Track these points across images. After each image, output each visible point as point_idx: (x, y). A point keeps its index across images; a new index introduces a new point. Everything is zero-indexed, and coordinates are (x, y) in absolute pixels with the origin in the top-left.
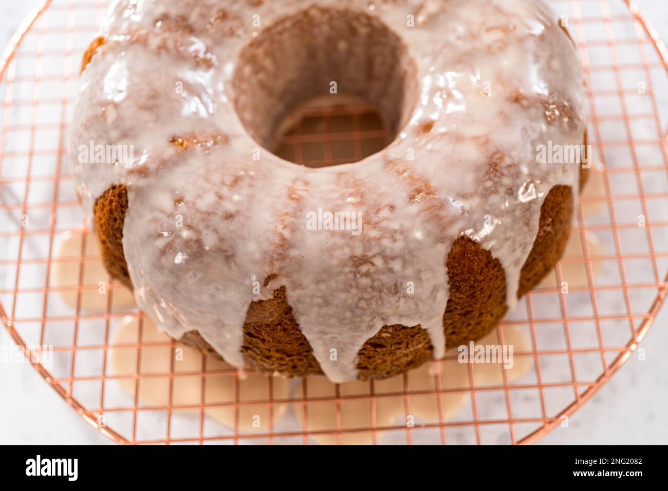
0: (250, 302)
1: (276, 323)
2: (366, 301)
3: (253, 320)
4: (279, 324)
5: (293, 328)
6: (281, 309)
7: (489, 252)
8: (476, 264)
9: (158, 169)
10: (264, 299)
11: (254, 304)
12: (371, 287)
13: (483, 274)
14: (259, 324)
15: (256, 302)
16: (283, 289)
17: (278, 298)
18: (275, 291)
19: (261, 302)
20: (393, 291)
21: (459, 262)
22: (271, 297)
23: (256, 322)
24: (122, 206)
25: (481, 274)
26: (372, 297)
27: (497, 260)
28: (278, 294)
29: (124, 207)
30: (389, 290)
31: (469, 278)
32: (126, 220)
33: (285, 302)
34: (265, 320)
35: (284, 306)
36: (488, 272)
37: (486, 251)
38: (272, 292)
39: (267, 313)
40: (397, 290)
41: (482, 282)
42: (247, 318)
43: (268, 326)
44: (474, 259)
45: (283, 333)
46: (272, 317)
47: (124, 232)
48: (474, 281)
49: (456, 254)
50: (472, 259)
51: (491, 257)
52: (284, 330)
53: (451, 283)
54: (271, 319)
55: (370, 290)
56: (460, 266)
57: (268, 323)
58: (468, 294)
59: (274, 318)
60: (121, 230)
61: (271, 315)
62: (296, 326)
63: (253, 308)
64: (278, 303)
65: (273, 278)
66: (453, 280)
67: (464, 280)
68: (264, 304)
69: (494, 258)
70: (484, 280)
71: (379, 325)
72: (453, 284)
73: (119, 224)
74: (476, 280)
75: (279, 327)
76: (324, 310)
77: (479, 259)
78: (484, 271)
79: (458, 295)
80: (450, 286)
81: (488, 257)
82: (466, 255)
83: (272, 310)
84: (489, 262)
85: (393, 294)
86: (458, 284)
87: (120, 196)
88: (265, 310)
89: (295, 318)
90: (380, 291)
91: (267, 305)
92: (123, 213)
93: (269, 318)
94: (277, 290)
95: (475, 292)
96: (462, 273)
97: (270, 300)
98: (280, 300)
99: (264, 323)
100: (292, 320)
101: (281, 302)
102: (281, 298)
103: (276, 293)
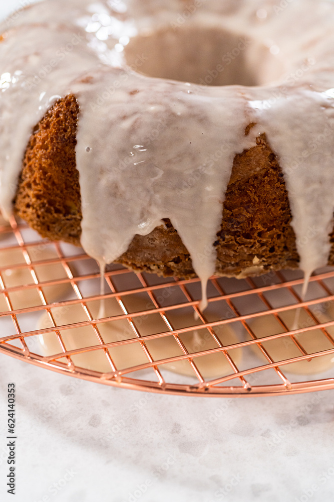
0: (234, 156)
1: (263, 172)
3: (239, 177)
4: (266, 174)
6: (266, 156)
10: (248, 148)
11: (238, 157)
14: (245, 180)
15: (240, 154)
16: (263, 136)
17: (261, 145)
18: (257, 138)
19: (245, 152)
22: (254, 144)
23: (242, 179)
24: (72, 112)
28: (261, 141)
29: (74, 112)
32: (79, 123)
33: (269, 148)
34: (252, 172)
35: (269, 153)
38: (255, 140)
39: (253, 163)
42: (231, 177)
43: (256, 177)
45: (269, 187)
47: (78, 138)
54: (258, 169)
57: (256, 174)
59: (261, 166)
60: (74, 137)
61: (258, 164)
62: (281, 177)
63: (238, 162)
64: (262, 149)
65: (253, 126)
68: (248, 154)
73: (71, 131)
75: (266, 178)
83: (258, 157)
87: (68, 104)
88: (251, 160)
89: (281, 166)
91: (252, 153)
92: (75, 118)
93: (256, 168)
94: (259, 137)
97: (254, 147)
98: (264, 147)
99: (251, 175)
100: (277, 168)
102: (263, 144)
103: (259, 140)
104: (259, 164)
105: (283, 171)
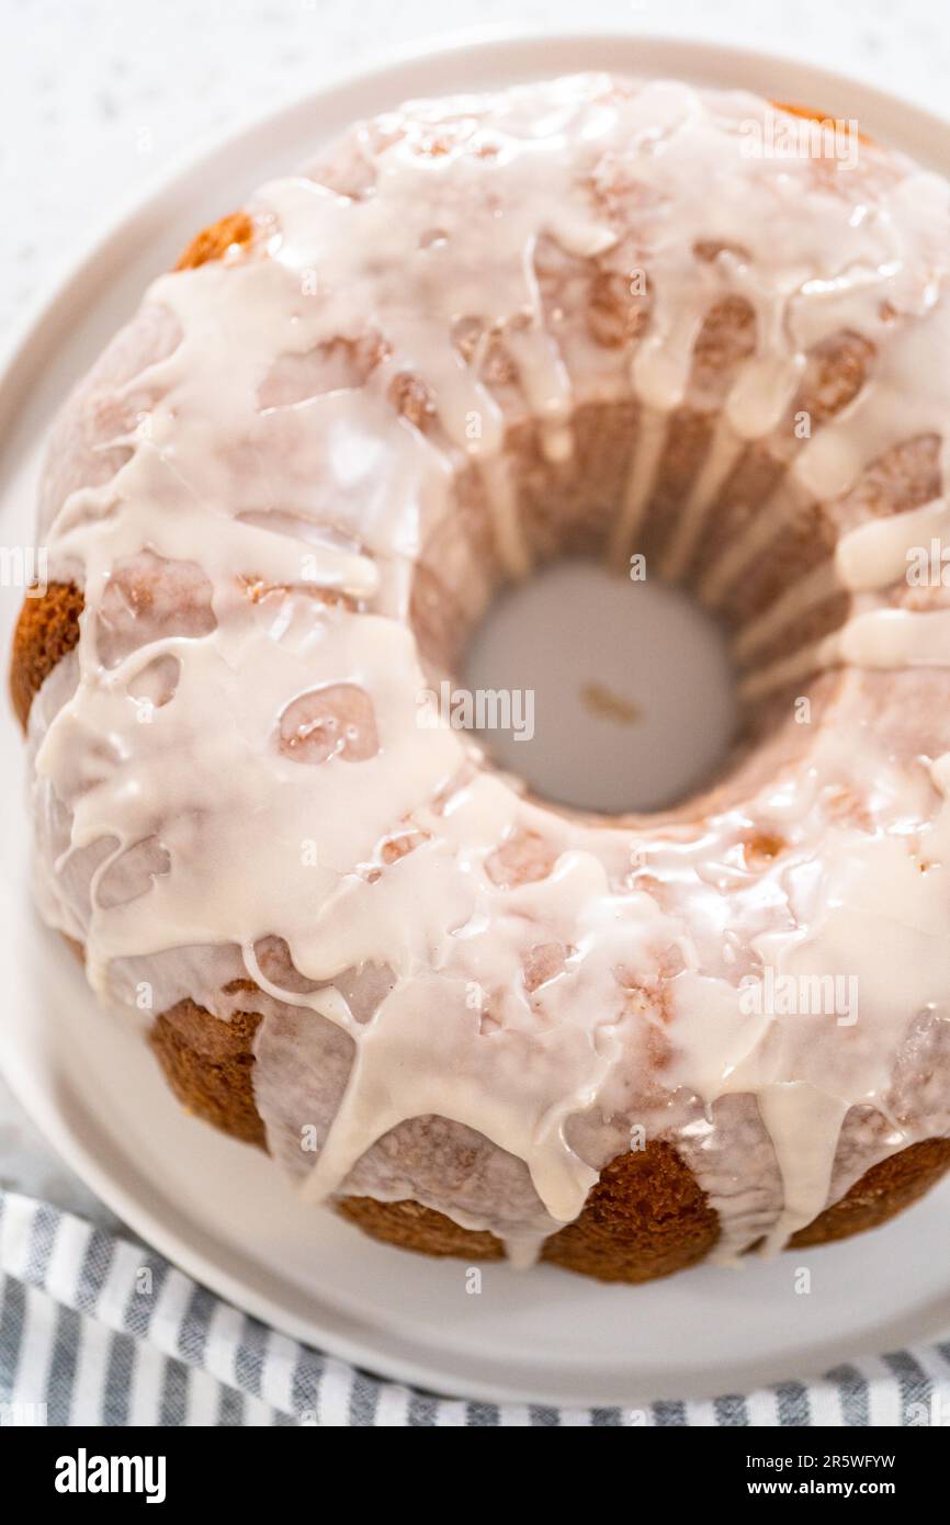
0: (186, 996)
1: (213, 1062)
2: (400, 1144)
3: (178, 1025)
4: (219, 1067)
5: (243, 1088)
6: (233, 1048)
7: (705, 1195)
8: (661, 1204)
9: (168, 617)
10: (213, 1011)
11: (190, 1005)
12: (424, 1128)
13: (664, 1225)
14: (183, 1041)
15: (194, 1004)
16: (255, 1018)
17: (236, 1028)
18: (239, 1012)
19: (203, 1011)
20: (463, 1158)
21: (629, 1181)
22: (226, 1016)
23: (180, 1032)
24: (64, 639)
25: (660, 1223)
26: (416, 1145)
27: (714, 1212)
28: (242, 1022)
29: (67, 642)
30: (458, 1151)
31: (631, 1216)
32: (60, 669)
33: (248, 1042)
35: (242, 1048)
36: (680, 1225)
37: (699, 1188)
38: (233, 1011)
39: (204, 1038)
40: (471, 1161)
41: (656, 1236)
42: (169, 1012)
43: (195, 1054)
44: (662, 1193)
45: (218, 1082)
46: (209, 1050)
47: (44, 687)
48: (640, 1228)
49: (631, 1164)
50: (659, 1190)
51: (703, 1204)
52: (224, 1081)
53: (592, 1205)
54: (205, 1051)
55: (418, 1131)
56: (627, 1188)
57: (199, 1053)
58: (615, 1236)
59: (213, 1051)
60: (43, 678)
61: (211, 1044)
62: (248, 1088)
63: (186, 1008)
64: (233, 1036)
65: (250, 989)
66: (598, 1203)
67: (620, 1215)
68: (207, 1018)
69: (708, 1207)
70: (663, 1234)
71: (403, 1193)
72: (594, 1208)
73: (45, 665)
74: (643, 1228)
75: (215, 1071)
76: (312, 1104)
77: (673, 1198)
78: (671, 1221)
79: (594, 1227)
80: (586, 1207)
81: (696, 1201)
82: (651, 1178)
83: (216, 1038)
84: (694, 1211)
85: (460, 1163)
86: (603, 1214)
88: (204, 1030)
89: (254, 1079)
90: (437, 1145)
91: (211, 1024)
92: (61, 652)
93: (203, 1046)
94: (245, 1014)
95: (632, 1241)
96: (626, 1200)
97: (221, 1021)
98: (241, 1035)
99: (192, 1045)
100: (246, 1078)
101: (239, 1037)
102: (243, 1030)
103: (240, 1017)
104: (213, 1048)
105: (254, 1087)
